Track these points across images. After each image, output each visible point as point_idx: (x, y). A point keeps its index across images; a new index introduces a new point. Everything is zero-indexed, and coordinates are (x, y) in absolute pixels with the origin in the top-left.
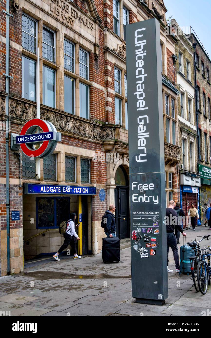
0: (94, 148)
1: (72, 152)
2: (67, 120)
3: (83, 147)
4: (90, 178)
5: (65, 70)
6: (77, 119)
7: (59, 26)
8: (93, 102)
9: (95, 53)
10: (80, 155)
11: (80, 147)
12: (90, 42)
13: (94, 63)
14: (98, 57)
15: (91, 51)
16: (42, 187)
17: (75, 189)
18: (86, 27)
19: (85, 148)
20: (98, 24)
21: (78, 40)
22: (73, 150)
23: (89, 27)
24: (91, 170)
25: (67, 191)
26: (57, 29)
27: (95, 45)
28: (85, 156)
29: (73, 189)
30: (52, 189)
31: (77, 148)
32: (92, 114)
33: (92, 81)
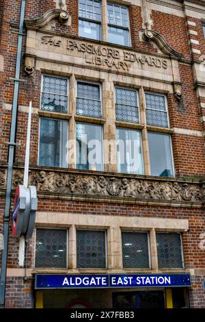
0: (185, 215)
1: (135, 226)
2: (123, 182)
3: (159, 217)
4: (183, 260)
5: (117, 122)
6: (143, 180)
7: (103, 76)
8: (177, 154)
9: (175, 93)
10: (154, 227)
11: (154, 216)
12: (165, 82)
13: (175, 105)
14: (180, 96)
15: (168, 92)
16: (66, 279)
17: (141, 280)
18: (154, 67)
19: (164, 217)
20: (175, 59)
21: (139, 85)
22: (137, 222)
23: (158, 65)
24: (184, 248)
25: (121, 282)
26: (100, 79)
27: (173, 84)
28: (166, 229)
29: (134, 279)
30: (88, 281)
31: (146, 219)
32: (178, 170)
33: (174, 127)
